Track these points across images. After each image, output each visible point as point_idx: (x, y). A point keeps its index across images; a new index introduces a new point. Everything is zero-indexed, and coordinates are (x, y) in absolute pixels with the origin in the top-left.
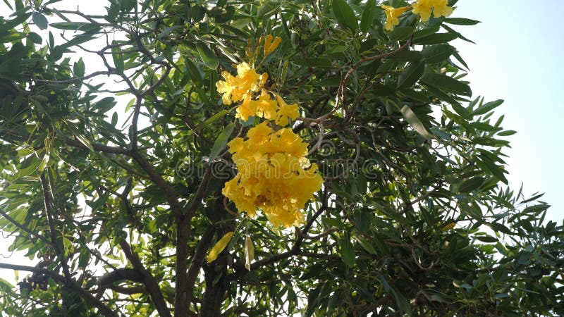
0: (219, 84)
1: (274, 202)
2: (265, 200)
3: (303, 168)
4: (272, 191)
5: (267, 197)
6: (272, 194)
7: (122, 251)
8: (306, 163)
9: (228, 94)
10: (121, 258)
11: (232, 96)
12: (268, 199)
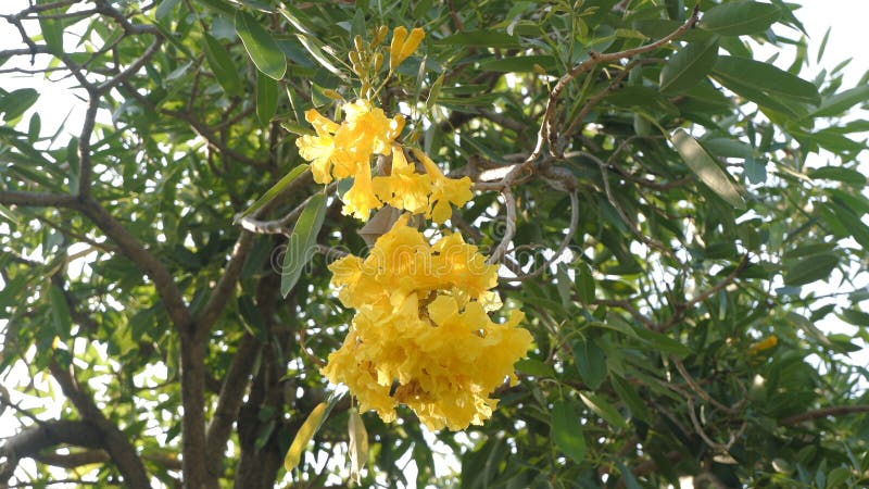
0: (302, 141)
1: (439, 396)
2: (420, 392)
3: (487, 310)
4: (434, 373)
5: (422, 385)
6: (434, 381)
7: (51, 379)
8: (492, 303)
9: (324, 160)
10: (50, 393)
11: (333, 166)
12: (425, 390)
